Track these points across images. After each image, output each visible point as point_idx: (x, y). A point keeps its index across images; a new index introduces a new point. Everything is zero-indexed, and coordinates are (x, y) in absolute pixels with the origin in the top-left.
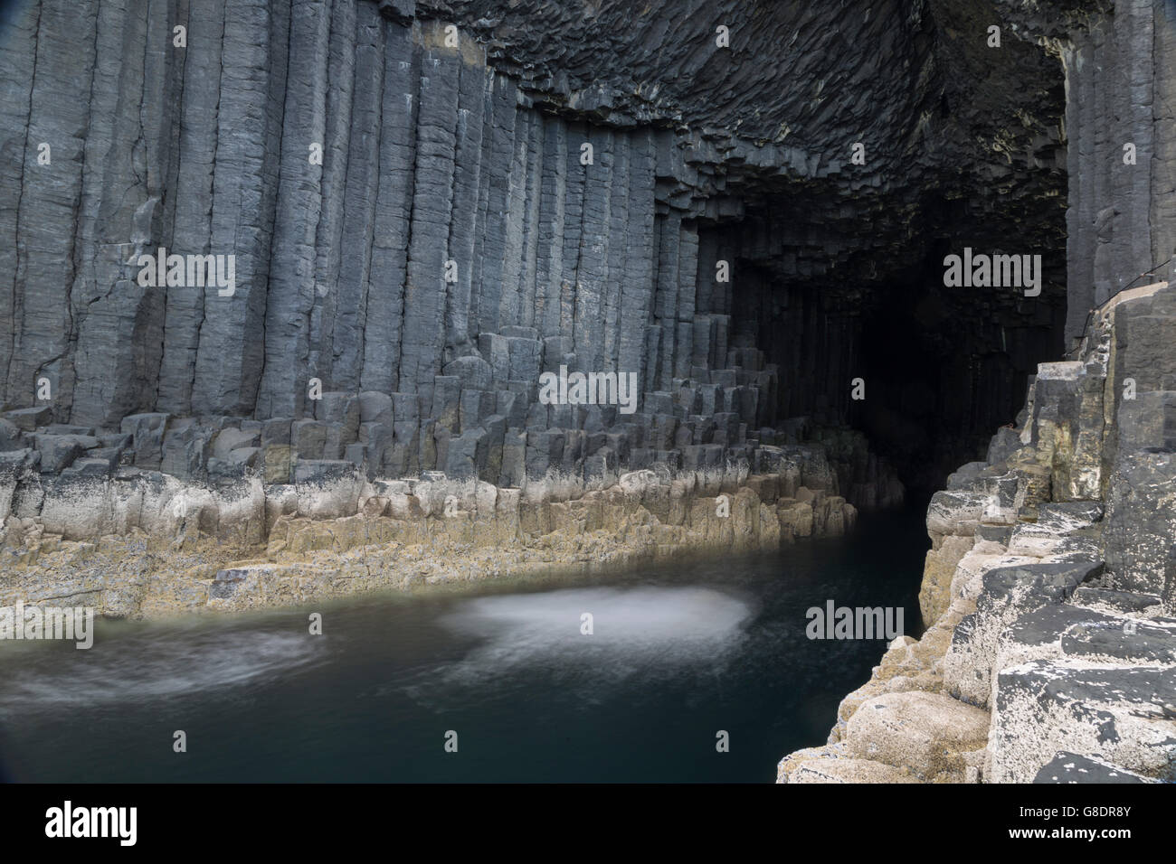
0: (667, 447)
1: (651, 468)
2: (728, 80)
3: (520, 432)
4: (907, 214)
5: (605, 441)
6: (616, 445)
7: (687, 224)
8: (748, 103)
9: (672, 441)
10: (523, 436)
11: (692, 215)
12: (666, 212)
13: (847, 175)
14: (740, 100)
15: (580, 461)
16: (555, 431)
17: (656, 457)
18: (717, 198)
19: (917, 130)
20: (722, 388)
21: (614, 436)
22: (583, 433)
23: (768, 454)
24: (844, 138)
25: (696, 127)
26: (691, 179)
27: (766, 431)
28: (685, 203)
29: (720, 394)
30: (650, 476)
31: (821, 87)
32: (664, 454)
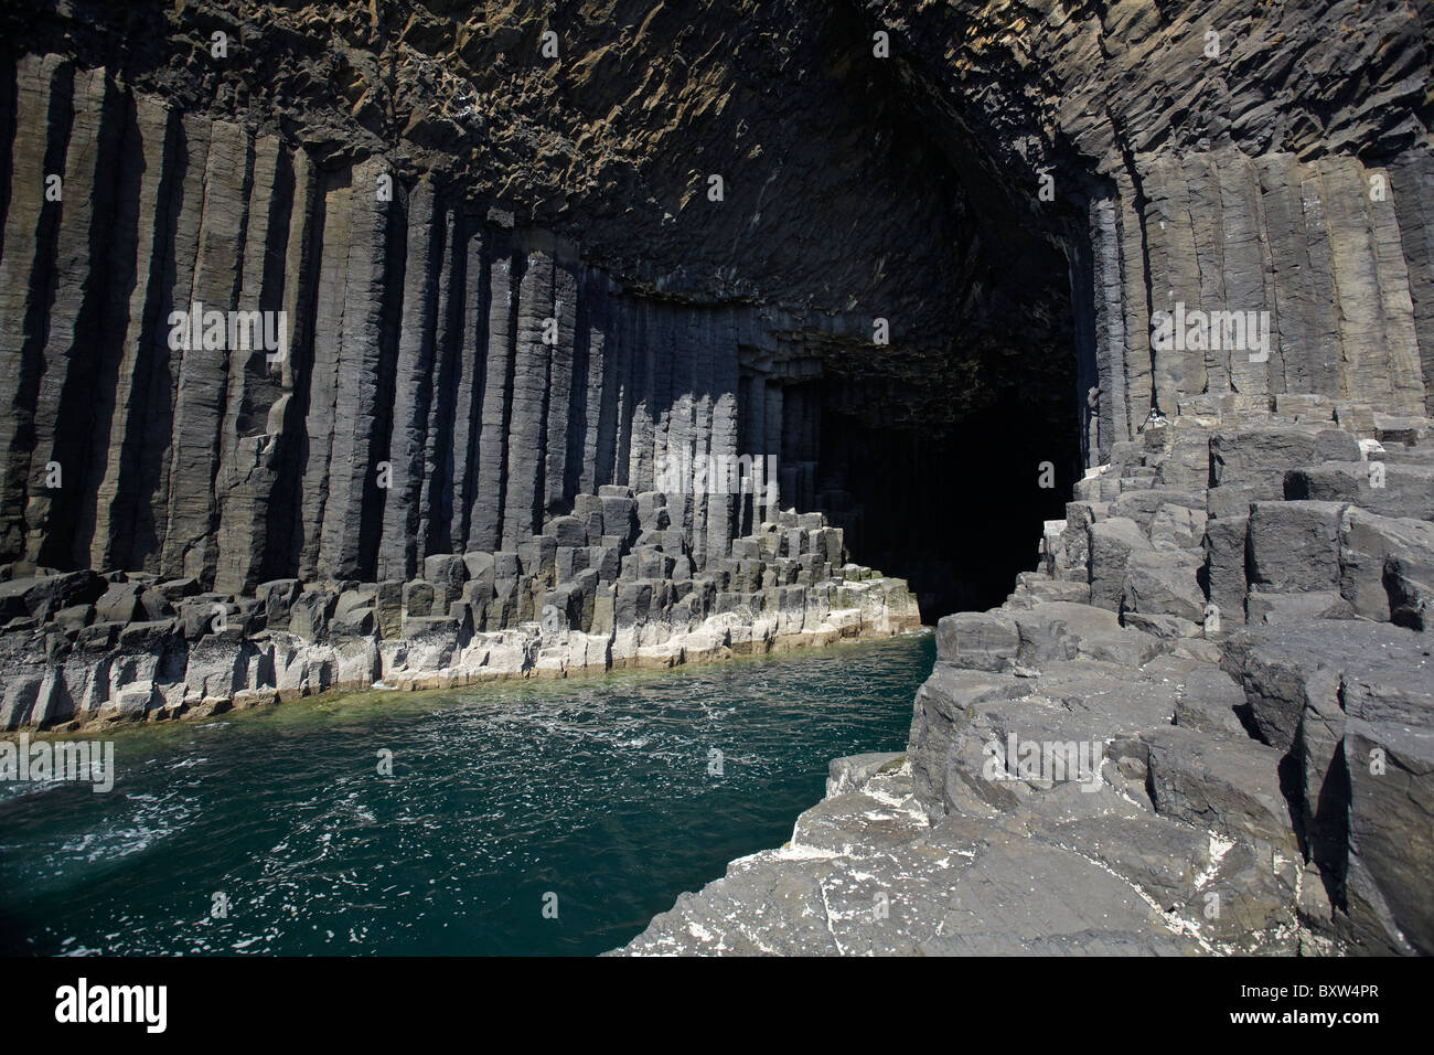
0: (753, 590)
1: (734, 611)
2: (798, 262)
3: (610, 584)
4: (971, 369)
5: (690, 588)
6: (701, 592)
7: (771, 384)
8: (817, 280)
9: (758, 583)
10: (613, 587)
11: (775, 376)
12: (751, 374)
13: (913, 337)
14: (810, 277)
15: (666, 607)
16: (643, 581)
17: (739, 600)
18: (797, 360)
19: (971, 299)
20: (807, 531)
21: (699, 582)
22: (669, 582)
23: (850, 591)
24: (906, 306)
25: (771, 302)
26: (770, 345)
27: (850, 567)
28: (767, 367)
29: (804, 537)
30: (733, 619)
31: (882, 264)
32: (747, 595)
